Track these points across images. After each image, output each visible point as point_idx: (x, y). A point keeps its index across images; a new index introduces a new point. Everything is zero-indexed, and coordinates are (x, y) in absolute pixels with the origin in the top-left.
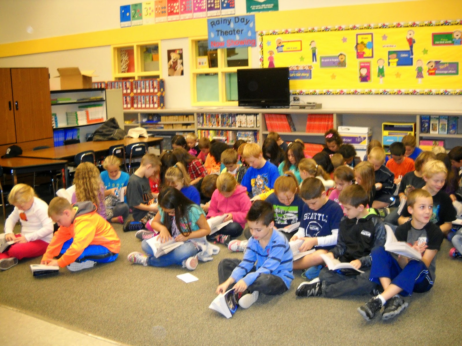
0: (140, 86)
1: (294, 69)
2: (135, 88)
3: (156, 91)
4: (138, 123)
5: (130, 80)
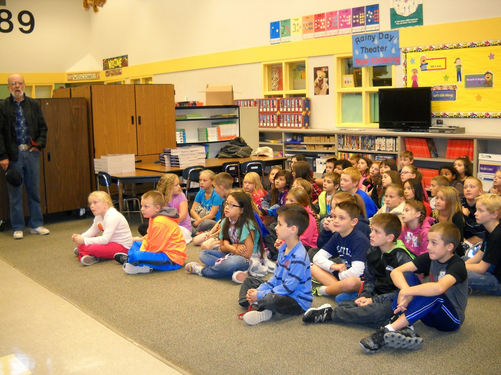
0: (286, 105)
1: (438, 89)
2: (282, 107)
3: (301, 110)
4: (282, 142)
5: (277, 98)
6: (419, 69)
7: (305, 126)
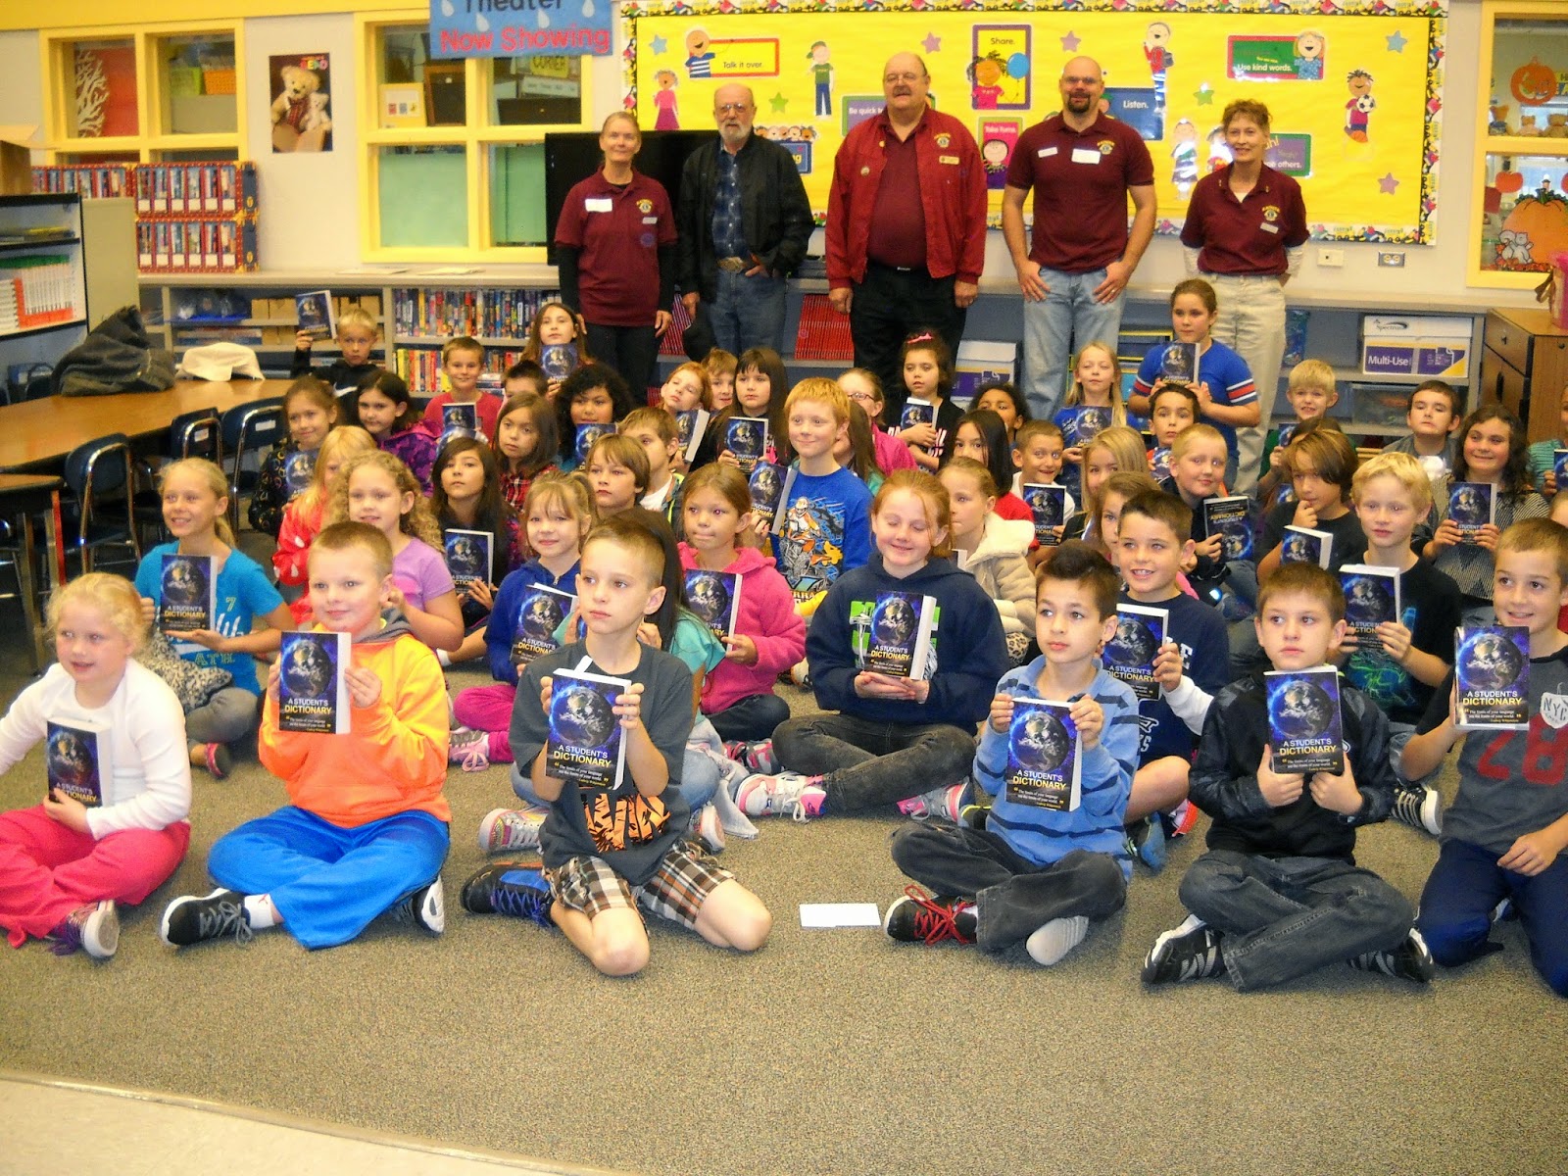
0: (166, 188)
2: (146, 195)
3: (229, 205)
4: (161, 322)
5: (125, 165)
6: (682, 73)
7: (245, 261)
